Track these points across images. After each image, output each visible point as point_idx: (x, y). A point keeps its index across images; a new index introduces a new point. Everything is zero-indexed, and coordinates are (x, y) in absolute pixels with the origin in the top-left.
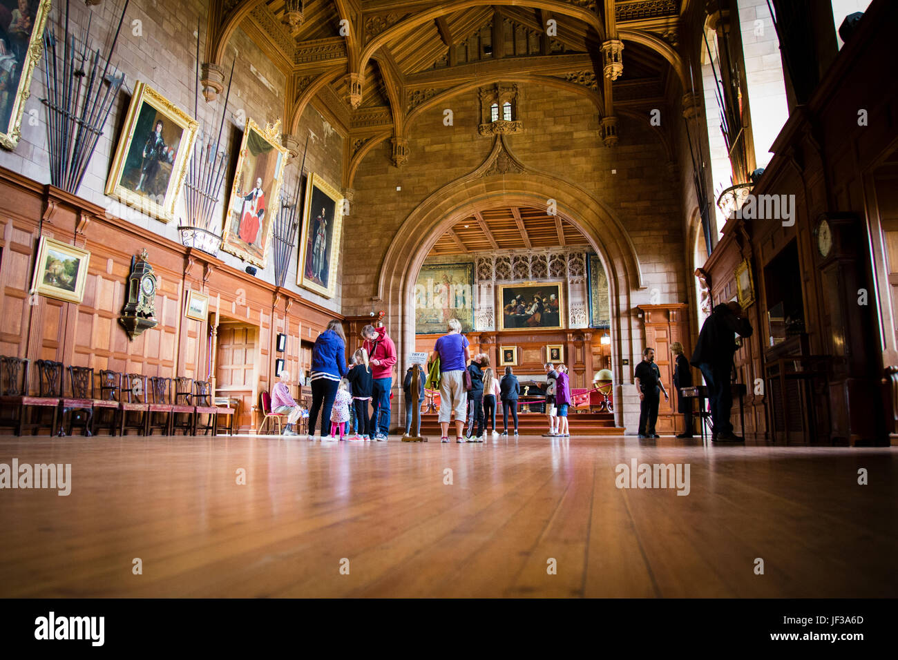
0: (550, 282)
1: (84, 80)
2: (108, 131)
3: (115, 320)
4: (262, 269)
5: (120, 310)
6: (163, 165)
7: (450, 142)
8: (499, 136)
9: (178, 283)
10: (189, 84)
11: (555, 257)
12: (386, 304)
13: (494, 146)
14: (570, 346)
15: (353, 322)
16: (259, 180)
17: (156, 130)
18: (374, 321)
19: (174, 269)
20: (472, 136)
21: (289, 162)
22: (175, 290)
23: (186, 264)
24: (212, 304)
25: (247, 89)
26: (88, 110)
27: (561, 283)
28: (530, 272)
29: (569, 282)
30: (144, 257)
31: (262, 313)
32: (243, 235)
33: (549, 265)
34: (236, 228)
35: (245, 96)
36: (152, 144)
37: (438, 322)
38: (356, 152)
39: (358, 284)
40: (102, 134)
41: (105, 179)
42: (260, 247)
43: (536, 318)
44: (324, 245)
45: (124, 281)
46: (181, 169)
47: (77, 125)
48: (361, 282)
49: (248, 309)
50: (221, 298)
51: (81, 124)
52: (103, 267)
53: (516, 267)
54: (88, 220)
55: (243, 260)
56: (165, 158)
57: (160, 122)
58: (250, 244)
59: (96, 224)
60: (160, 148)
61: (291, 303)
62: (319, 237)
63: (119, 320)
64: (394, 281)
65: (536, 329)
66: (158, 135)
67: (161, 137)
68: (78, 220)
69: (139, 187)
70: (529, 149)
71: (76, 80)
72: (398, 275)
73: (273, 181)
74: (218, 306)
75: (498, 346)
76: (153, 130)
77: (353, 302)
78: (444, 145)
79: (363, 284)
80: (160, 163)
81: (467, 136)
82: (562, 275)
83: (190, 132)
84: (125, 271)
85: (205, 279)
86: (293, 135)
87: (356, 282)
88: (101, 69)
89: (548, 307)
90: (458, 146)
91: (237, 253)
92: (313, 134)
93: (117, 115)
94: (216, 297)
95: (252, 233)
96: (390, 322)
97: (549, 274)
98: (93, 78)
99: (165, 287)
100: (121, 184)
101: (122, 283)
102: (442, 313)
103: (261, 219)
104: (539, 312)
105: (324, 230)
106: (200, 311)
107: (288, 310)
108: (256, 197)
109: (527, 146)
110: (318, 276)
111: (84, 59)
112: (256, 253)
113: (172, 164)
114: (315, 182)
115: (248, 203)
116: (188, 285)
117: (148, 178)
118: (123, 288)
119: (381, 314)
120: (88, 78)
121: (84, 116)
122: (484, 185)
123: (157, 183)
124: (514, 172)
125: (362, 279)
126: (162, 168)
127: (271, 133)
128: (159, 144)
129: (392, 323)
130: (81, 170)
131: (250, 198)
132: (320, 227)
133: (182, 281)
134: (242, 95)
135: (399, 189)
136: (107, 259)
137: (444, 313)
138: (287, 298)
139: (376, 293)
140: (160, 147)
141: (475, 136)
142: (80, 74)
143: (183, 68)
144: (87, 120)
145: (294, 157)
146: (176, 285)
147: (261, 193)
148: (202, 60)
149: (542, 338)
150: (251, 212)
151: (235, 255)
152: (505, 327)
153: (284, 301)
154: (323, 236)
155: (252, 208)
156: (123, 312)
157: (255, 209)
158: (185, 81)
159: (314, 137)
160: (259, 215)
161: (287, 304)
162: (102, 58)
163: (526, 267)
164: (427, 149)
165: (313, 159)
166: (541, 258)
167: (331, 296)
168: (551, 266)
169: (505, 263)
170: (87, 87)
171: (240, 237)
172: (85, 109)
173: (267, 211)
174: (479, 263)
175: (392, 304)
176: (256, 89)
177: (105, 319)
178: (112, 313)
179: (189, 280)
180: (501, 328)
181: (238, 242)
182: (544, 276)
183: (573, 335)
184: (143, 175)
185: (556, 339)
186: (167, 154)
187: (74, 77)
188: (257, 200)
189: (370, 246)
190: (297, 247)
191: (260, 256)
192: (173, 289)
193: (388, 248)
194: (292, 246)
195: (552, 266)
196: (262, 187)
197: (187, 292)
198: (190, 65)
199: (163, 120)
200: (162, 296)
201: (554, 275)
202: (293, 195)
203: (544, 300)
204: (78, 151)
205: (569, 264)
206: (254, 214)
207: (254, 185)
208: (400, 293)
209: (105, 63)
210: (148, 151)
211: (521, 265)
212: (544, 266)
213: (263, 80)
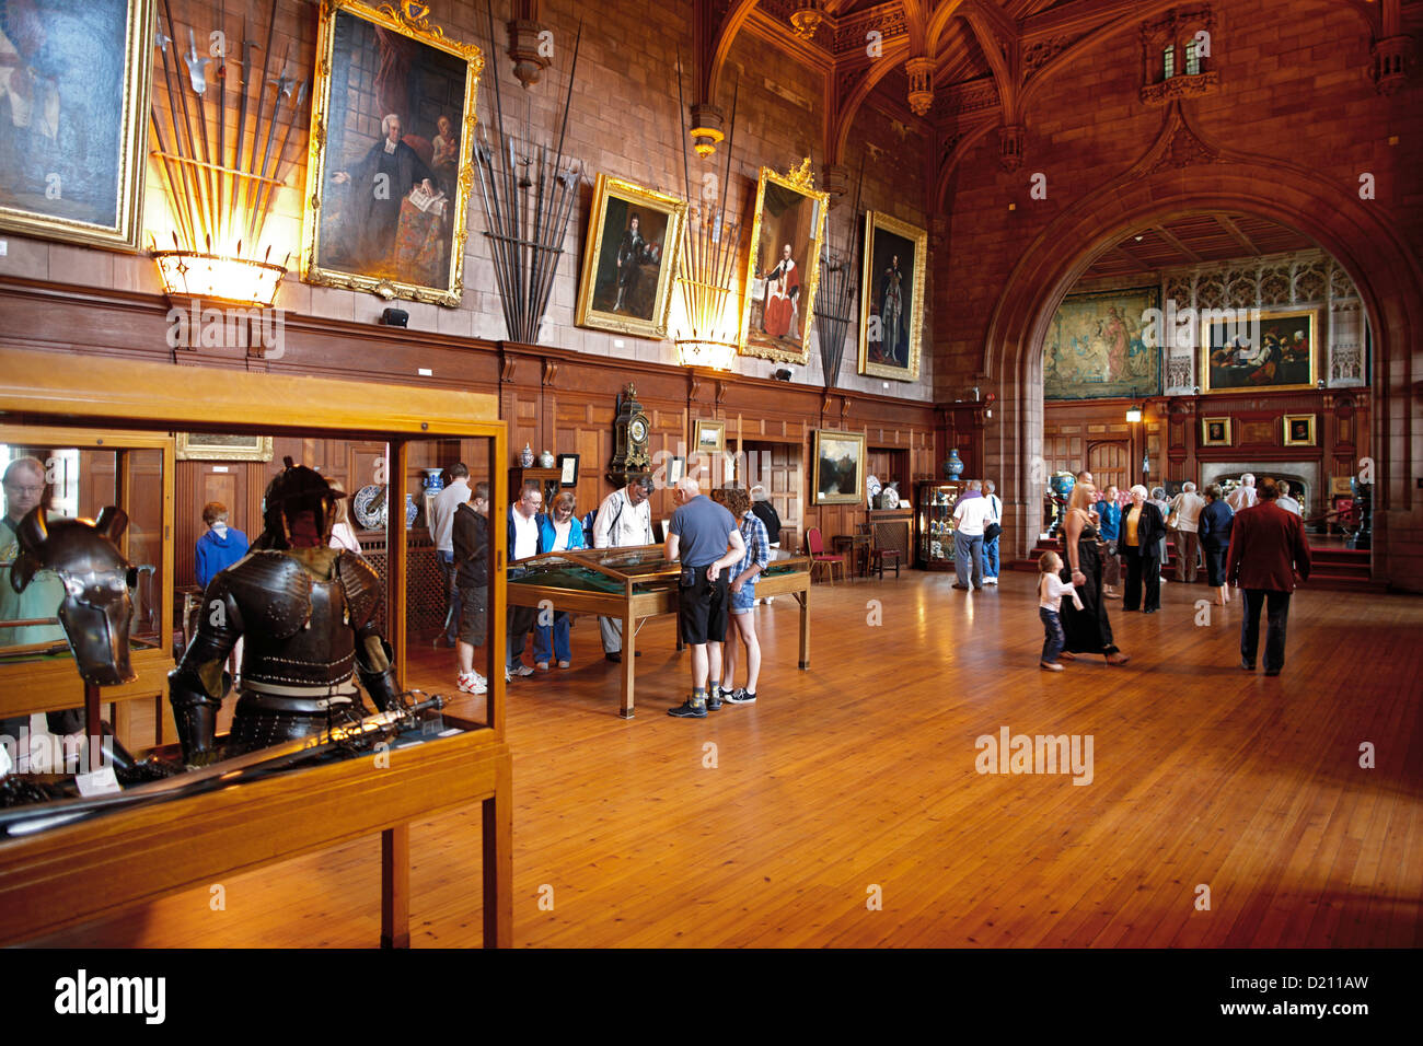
0: (1294, 310)
1: (532, 190)
2: (569, 246)
3: (602, 478)
4: (803, 365)
5: (607, 463)
6: (646, 269)
7: (1094, 123)
8: (1175, 105)
9: (682, 414)
10: (675, 143)
11: (1306, 267)
12: (996, 382)
13: (1166, 121)
14: (1328, 416)
15: (951, 410)
16: (788, 248)
17: (630, 226)
18: (979, 409)
19: (674, 397)
20: (1130, 109)
21: (832, 204)
22: (679, 422)
23: (690, 388)
24: (731, 430)
25: (761, 117)
26: (542, 224)
27: (1316, 313)
28: (1259, 296)
29: (1331, 308)
30: (632, 395)
31: (805, 426)
32: (770, 328)
33: (1294, 281)
34: (759, 321)
35: (760, 128)
36: (629, 247)
37: (1101, 381)
38: (946, 155)
39: (955, 355)
40: (563, 252)
41: (573, 306)
42: (798, 337)
43: (1268, 371)
44: (898, 309)
45: (609, 428)
46: (669, 267)
47: (530, 250)
48: (960, 352)
49: (785, 423)
50: (743, 419)
51: (535, 248)
52: (582, 417)
53: (1234, 290)
54: (555, 367)
55: (773, 361)
56: (648, 260)
57: (634, 215)
58: (781, 337)
59: (567, 368)
60: (639, 249)
61: (848, 403)
62: (890, 300)
63: (607, 477)
64: (1007, 348)
65: (1267, 389)
66: (634, 233)
67: (638, 235)
68: (544, 369)
69: (617, 306)
70: (1228, 120)
71: (522, 192)
72: (1014, 340)
73: (810, 243)
74: (740, 430)
75: (1199, 418)
76: (627, 228)
77: (949, 381)
78: (1083, 129)
79: (963, 355)
80: (642, 267)
81: (1121, 108)
82: (1319, 297)
83: (677, 217)
84: (609, 415)
85: (719, 399)
86: (838, 163)
87: (953, 352)
88: (551, 165)
89: (1288, 353)
90: (1106, 128)
91: (762, 355)
92: (873, 148)
93: (580, 219)
94: (736, 418)
95: (784, 321)
96: (1002, 409)
97: (1293, 297)
98: (542, 184)
99: (663, 423)
100: (594, 308)
101: (606, 431)
102: (1108, 367)
103: (794, 301)
104: (1273, 360)
105: (898, 288)
106: (714, 443)
107: (845, 413)
108: (784, 272)
109: (1226, 114)
110: (891, 354)
111: (528, 163)
112: (790, 346)
113: (658, 264)
114: (879, 223)
115: (774, 284)
116: (695, 412)
117: (628, 290)
118: (609, 435)
119: (989, 397)
120: (537, 184)
121: (537, 237)
122: (1149, 189)
123: (640, 294)
124: (1201, 163)
125: (960, 347)
126: (645, 273)
127: (798, 180)
128: (638, 244)
129: (1005, 411)
130: (541, 305)
131: (776, 276)
132: (891, 285)
133: (686, 409)
134: (755, 129)
135: (1012, 207)
136: (586, 406)
137: (1111, 366)
138: (842, 398)
139: (981, 368)
140: (640, 246)
141: (1134, 107)
142: (525, 184)
143: (664, 122)
144: (541, 242)
145: (841, 195)
146: (679, 416)
147: (791, 265)
148: (690, 102)
149: (1277, 404)
150: (779, 295)
151: (760, 357)
152: (1211, 387)
153: (838, 401)
154: (895, 296)
155: (780, 289)
156: (610, 466)
157: (784, 289)
158: (668, 140)
159: (876, 151)
160: (791, 294)
161: (843, 405)
162: (552, 150)
163: (1253, 288)
164: (1056, 139)
165: (875, 186)
166: (1281, 271)
167: (913, 379)
168: (1298, 283)
169: (1214, 284)
170: (537, 197)
171: (765, 332)
172: (537, 226)
173: (803, 286)
174: (1169, 287)
175: (1005, 383)
176: (776, 112)
177: (590, 479)
178: (598, 469)
179: (696, 407)
180: (1205, 388)
181: (762, 339)
182: (1284, 301)
183: (1334, 398)
184: (620, 290)
185: (1303, 404)
186: (650, 253)
187: (519, 189)
188: (786, 277)
189: (971, 298)
190: (855, 321)
191: (798, 349)
192: (675, 422)
193: (997, 299)
194: (847, 322)
195: (1300, 283)
196: (792, 257)
197: (694, 422)
198: (673, 116)
199: (638, 212)
200: (662, 435)
201: (1303, 299)
202: (844, 248)
203: (1282, 341)
204: (535, 284)
205: (1332, 278)
206: (782, 296)
207: (780, 256)
208: (1017, 365)
209: (557, 155)
210: (624, 258)
211: (1242, 285)
212: (1285, 285)
213: (787, 95)
